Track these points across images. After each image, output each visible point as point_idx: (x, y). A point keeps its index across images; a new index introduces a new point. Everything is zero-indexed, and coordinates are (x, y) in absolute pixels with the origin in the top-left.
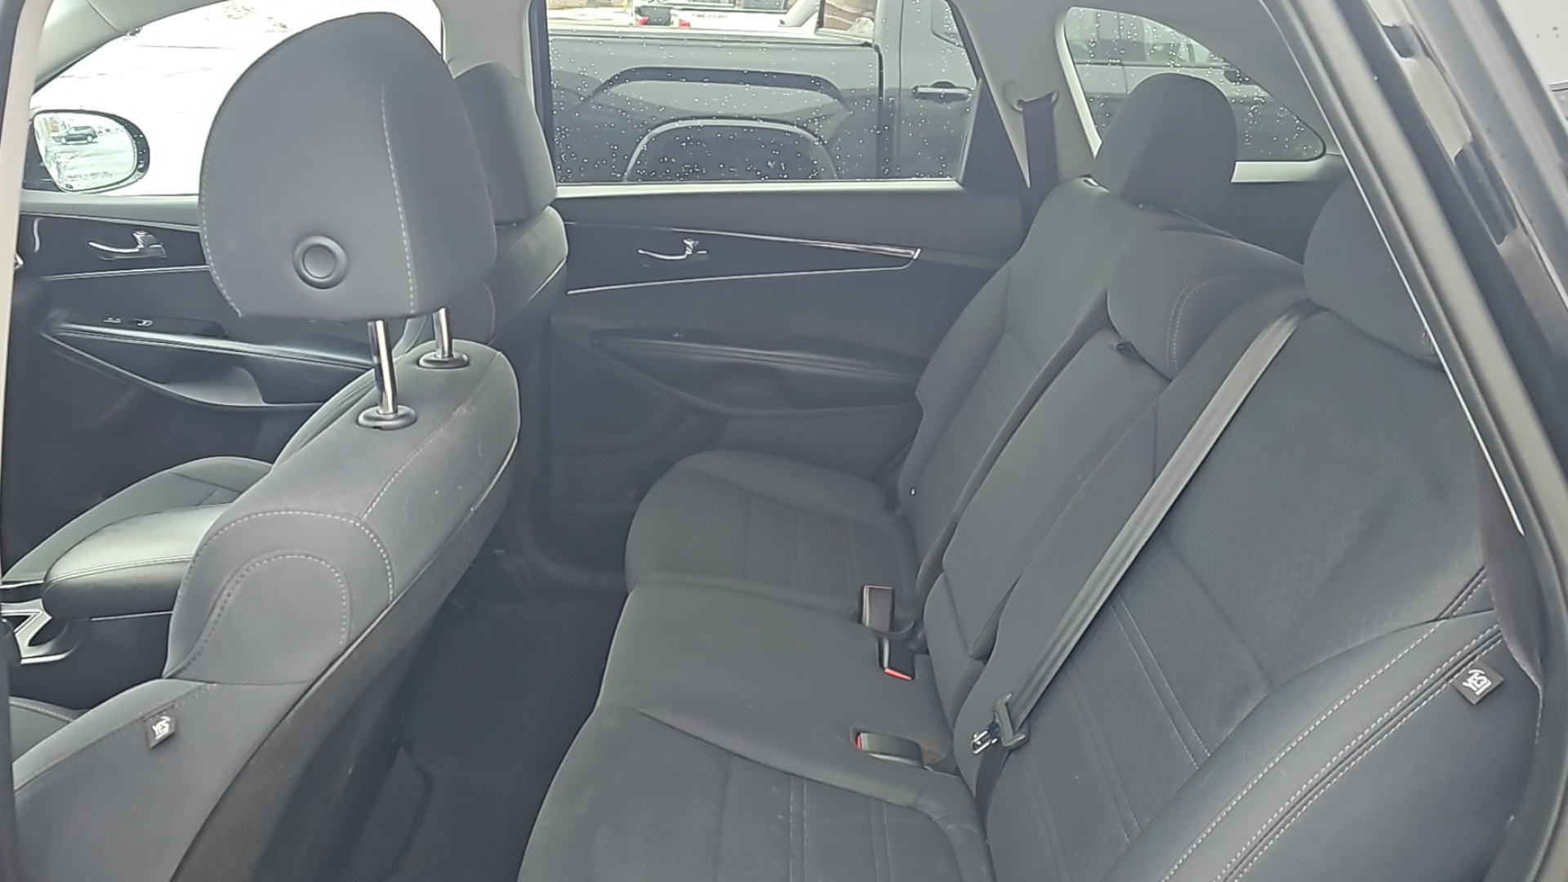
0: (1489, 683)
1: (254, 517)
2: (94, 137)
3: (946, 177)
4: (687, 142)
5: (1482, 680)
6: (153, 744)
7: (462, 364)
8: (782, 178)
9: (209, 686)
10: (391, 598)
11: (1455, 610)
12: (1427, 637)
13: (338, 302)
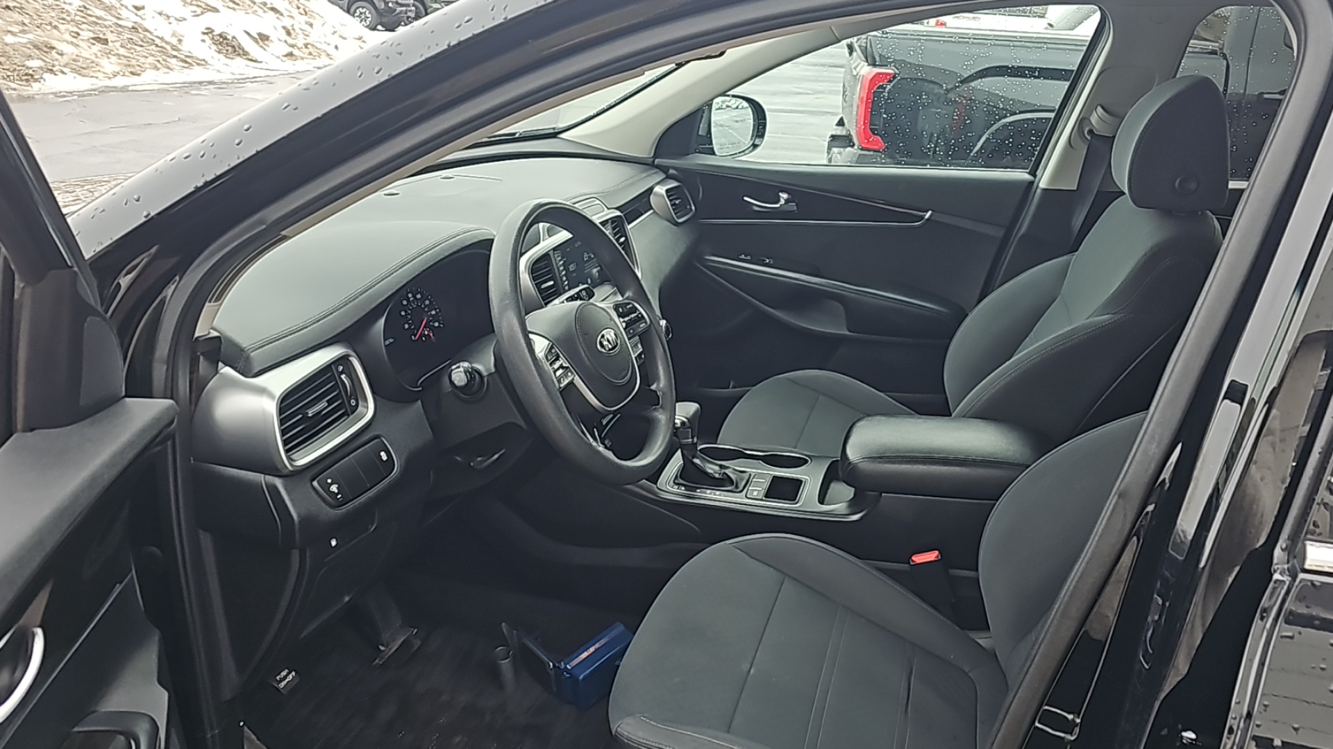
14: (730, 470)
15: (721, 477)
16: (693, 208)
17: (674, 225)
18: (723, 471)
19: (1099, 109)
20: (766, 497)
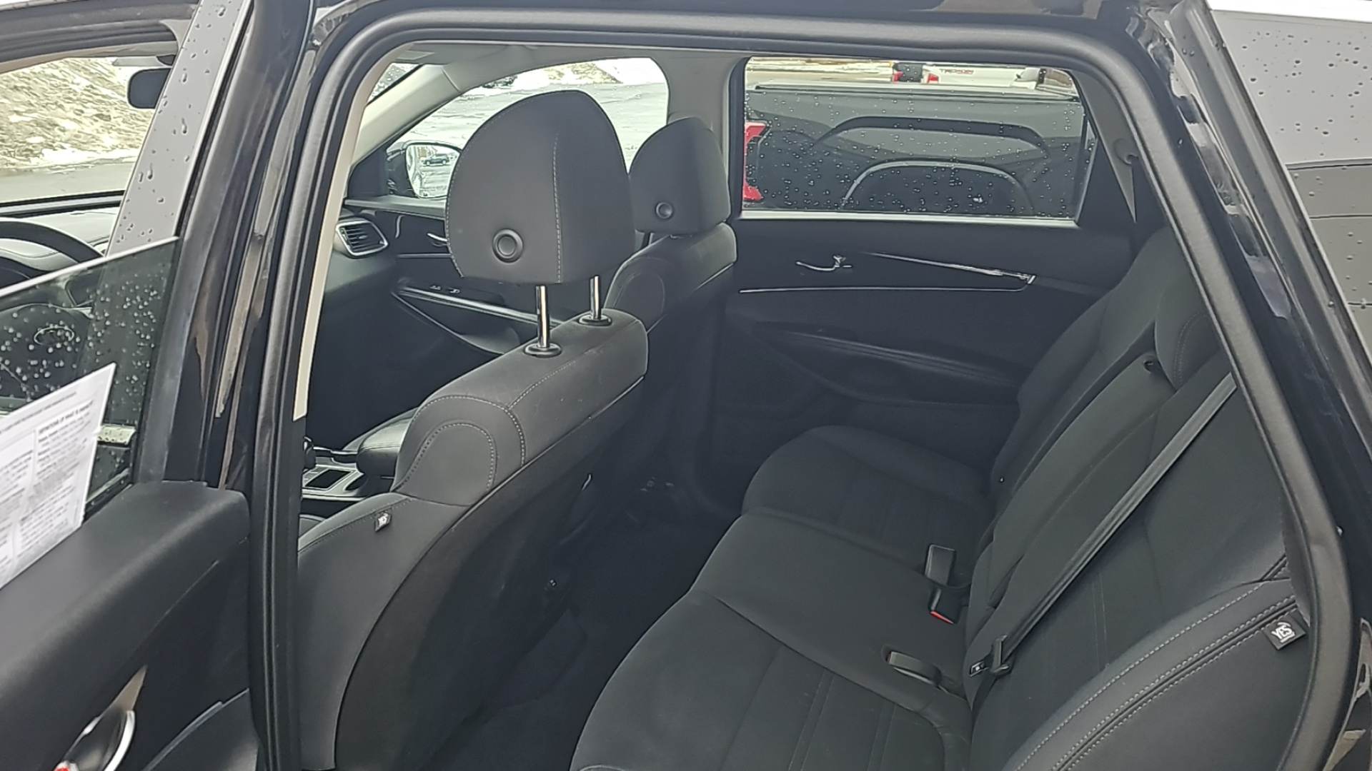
0: (1293, 635)
1: (447, 398)
2: (447, 161)
3: (1065, 217)
4: (845, 179)
5: (1288, 631)
6: (377, 529)
7: (606, 323)
8: (921, 211)
9: (411, 499)
10: (523, 463)
11: (1275, 573)
12: (1251, 593)
13: (513, 272)
16: (385, 244)
17: (350, 257)
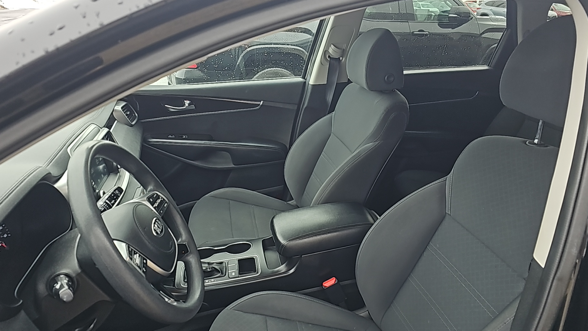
3: (484, 65)
14: (215, 264)
15: (211, 270)
16: (137, 115)
17: (131, 127)
18: (211, 266)
19: (332, 45)
20: (240, 274)
